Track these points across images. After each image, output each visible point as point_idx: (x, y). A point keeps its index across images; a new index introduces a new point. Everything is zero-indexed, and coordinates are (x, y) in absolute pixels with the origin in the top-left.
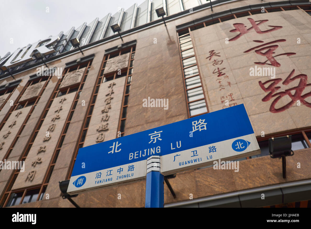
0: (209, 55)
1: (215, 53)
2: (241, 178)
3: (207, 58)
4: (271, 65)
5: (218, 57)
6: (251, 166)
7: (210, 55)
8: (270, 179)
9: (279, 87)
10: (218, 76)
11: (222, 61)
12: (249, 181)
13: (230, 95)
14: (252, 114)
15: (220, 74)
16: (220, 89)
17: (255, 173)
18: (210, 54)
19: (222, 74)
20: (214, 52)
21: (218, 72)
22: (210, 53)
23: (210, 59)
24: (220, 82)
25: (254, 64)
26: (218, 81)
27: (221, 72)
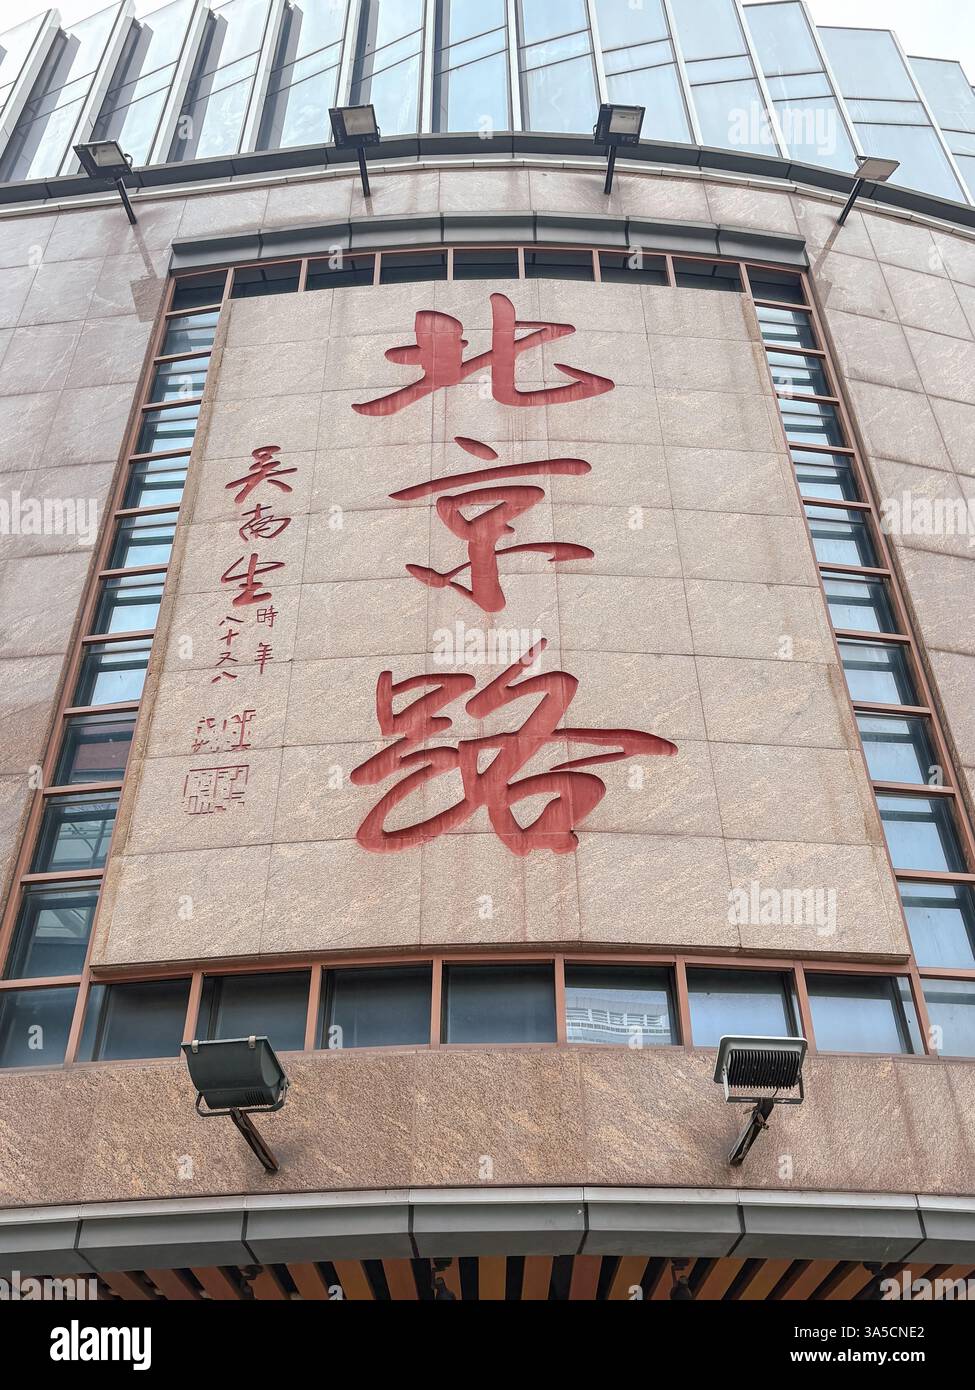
0: (243, 468)
1: (277, 468)
2: (115, 1147)
3: (231, 485)
4: (470, 594)
5: (278, 490)
6: (175, 1094)
7: (247, 473)
8: (219, 1166)
9: (446, 721)
10: (236, 601)
11: (287, 520)
12: (140, 1163)
13: (241, 714)
14: (283, 836)
15: (250, 593)
16: (218, 672)
17: (175, 1129)
18: (254, 467)
19: (259, 591)
20: (275, 457)
21: (244, 580)
22: (254, 461)
23: (240, 498)
24: (231, 635)
25: (406, 572)
26: (224, 631)
27: (257, 578)
